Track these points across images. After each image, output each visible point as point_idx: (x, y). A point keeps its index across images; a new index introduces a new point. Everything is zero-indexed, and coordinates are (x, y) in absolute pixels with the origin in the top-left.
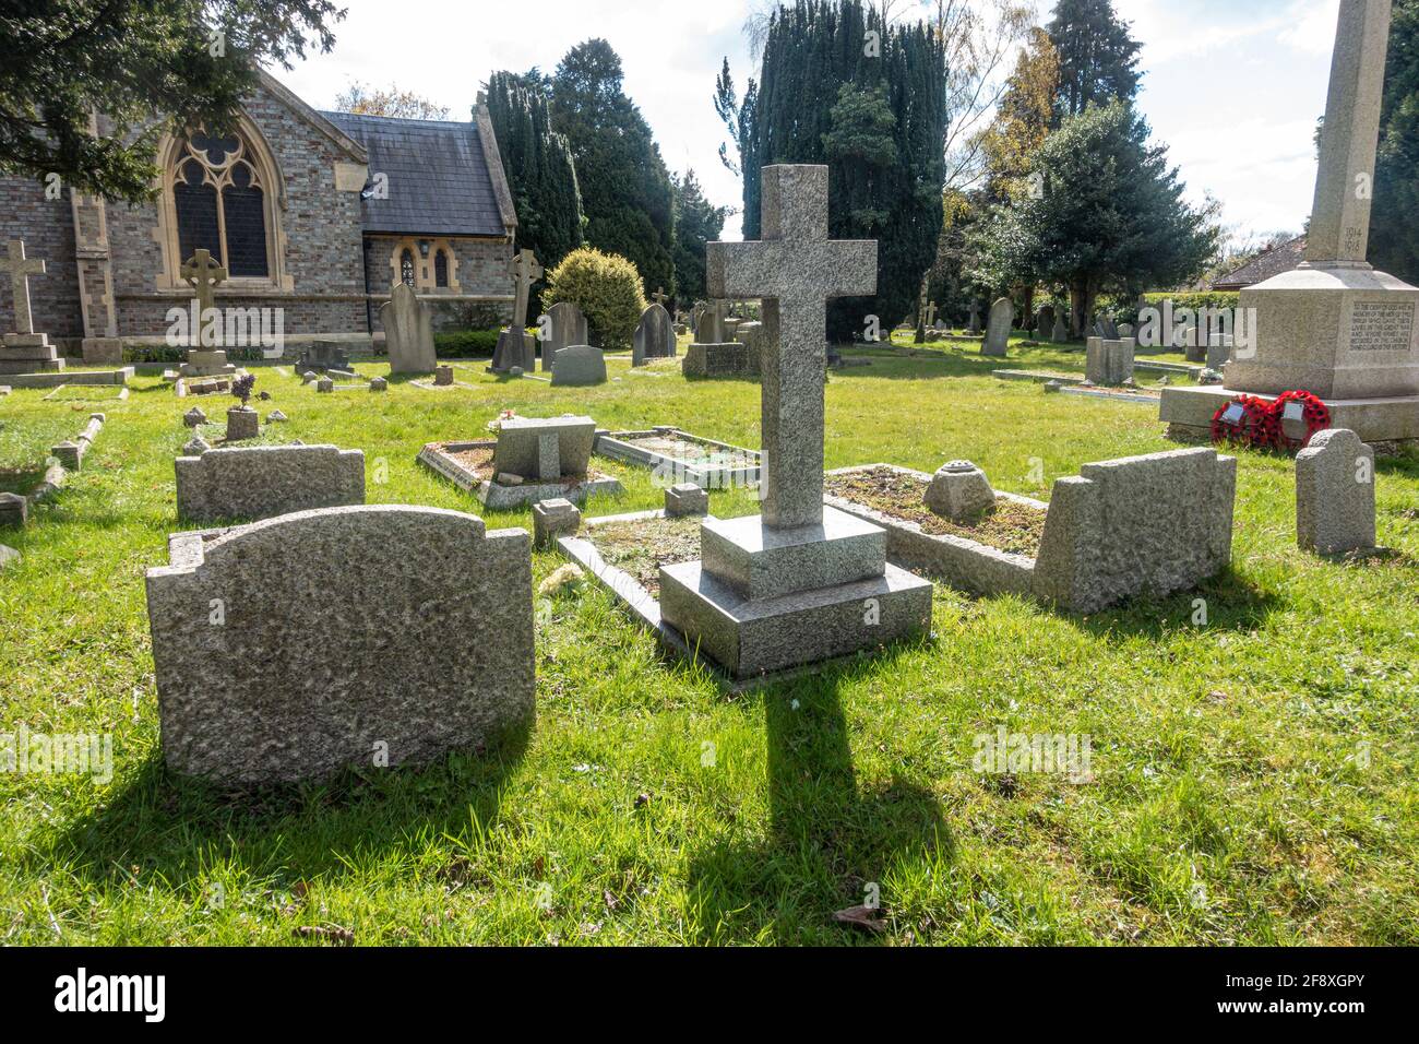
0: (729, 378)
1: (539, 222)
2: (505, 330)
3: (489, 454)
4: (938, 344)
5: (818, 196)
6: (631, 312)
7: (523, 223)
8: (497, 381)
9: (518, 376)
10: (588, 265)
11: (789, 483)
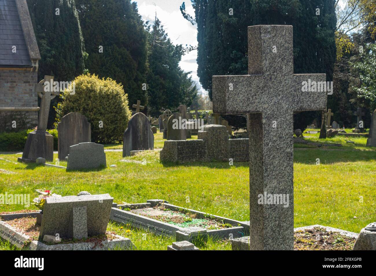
0: (194, 164)
1: (54, 56)
2: (32, 132)
3: (33, 221)
4: (336, 139)
5: (287, 45)
6: (119, 118)
7: (44, 57)
8: (27, 168)
9: (42, 164)
10: (89, 86)
11: (270, 241)
